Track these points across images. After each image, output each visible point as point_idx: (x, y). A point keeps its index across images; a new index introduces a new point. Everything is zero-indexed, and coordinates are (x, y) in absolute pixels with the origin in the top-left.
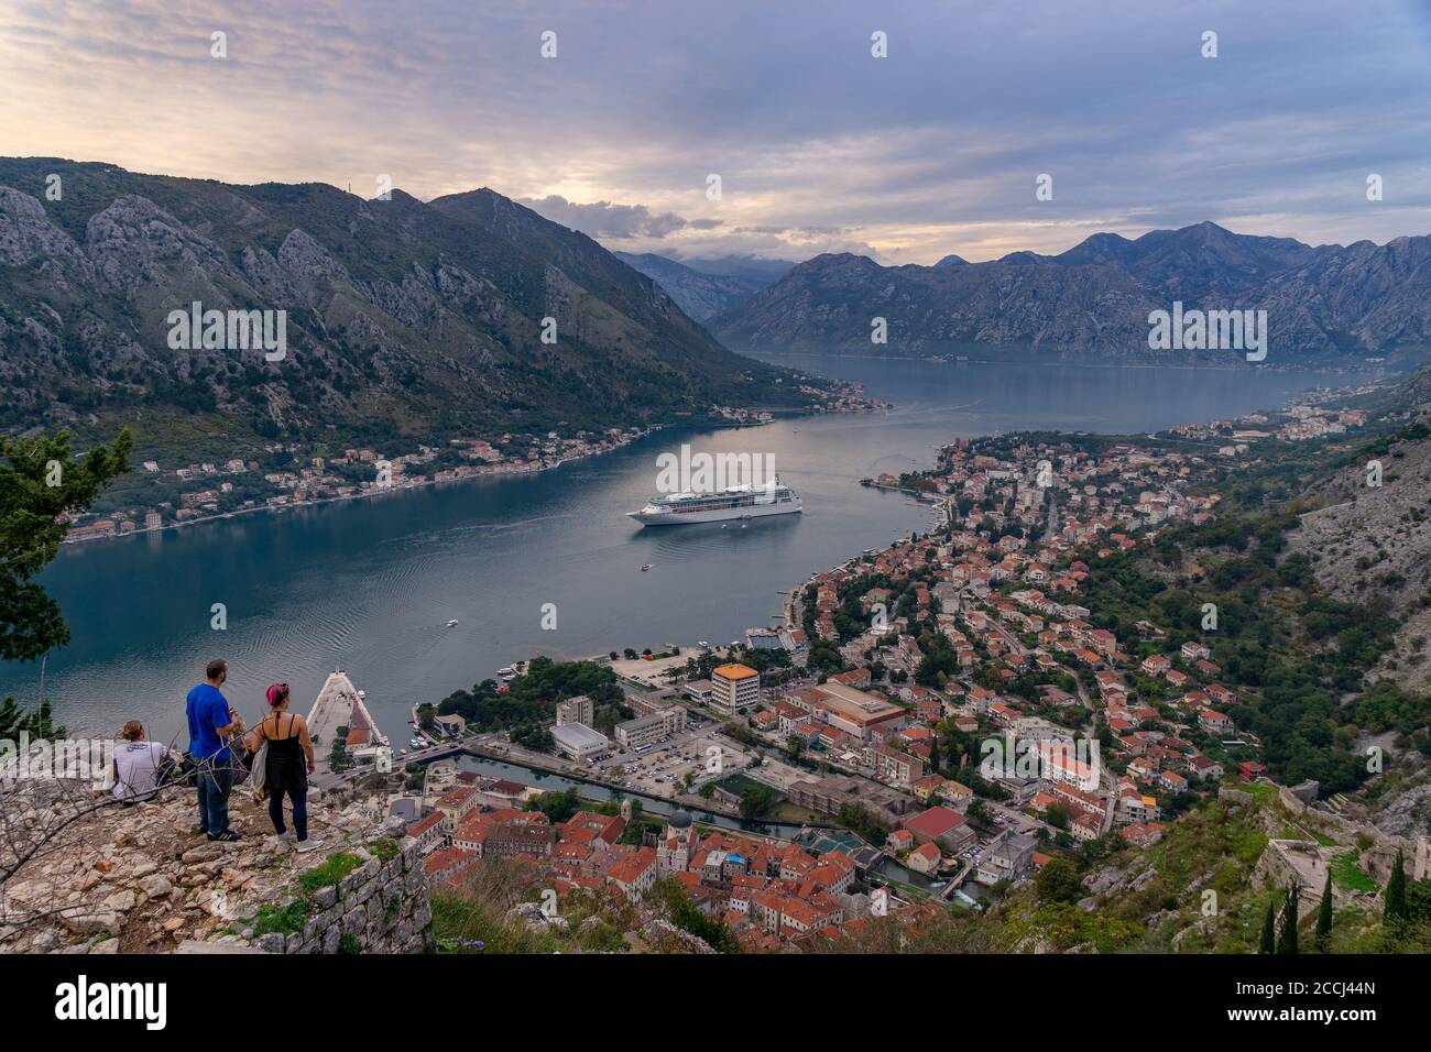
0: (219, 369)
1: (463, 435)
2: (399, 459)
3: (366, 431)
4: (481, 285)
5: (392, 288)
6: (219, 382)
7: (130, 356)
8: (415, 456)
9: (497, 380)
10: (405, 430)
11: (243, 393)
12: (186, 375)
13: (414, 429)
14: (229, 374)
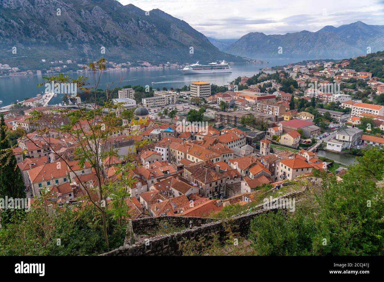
0: (69, 38)
1: (141, 60)
2: (120, 64)
3: (112, 58)
4: (151, 25)
5: (125, 24)
6: (69, 42)
7: (43, 33)
8: (125, 64)
9: (154, 49)
10: (124, 57)
11: (76, 46)
12: (60, 40)
13: (126, 58)
14: (72, 40)
